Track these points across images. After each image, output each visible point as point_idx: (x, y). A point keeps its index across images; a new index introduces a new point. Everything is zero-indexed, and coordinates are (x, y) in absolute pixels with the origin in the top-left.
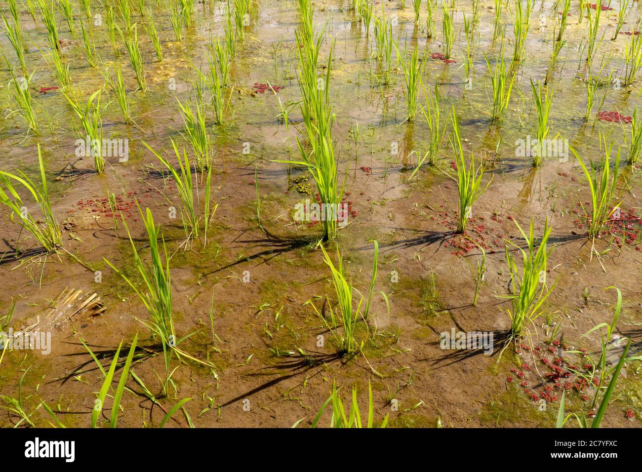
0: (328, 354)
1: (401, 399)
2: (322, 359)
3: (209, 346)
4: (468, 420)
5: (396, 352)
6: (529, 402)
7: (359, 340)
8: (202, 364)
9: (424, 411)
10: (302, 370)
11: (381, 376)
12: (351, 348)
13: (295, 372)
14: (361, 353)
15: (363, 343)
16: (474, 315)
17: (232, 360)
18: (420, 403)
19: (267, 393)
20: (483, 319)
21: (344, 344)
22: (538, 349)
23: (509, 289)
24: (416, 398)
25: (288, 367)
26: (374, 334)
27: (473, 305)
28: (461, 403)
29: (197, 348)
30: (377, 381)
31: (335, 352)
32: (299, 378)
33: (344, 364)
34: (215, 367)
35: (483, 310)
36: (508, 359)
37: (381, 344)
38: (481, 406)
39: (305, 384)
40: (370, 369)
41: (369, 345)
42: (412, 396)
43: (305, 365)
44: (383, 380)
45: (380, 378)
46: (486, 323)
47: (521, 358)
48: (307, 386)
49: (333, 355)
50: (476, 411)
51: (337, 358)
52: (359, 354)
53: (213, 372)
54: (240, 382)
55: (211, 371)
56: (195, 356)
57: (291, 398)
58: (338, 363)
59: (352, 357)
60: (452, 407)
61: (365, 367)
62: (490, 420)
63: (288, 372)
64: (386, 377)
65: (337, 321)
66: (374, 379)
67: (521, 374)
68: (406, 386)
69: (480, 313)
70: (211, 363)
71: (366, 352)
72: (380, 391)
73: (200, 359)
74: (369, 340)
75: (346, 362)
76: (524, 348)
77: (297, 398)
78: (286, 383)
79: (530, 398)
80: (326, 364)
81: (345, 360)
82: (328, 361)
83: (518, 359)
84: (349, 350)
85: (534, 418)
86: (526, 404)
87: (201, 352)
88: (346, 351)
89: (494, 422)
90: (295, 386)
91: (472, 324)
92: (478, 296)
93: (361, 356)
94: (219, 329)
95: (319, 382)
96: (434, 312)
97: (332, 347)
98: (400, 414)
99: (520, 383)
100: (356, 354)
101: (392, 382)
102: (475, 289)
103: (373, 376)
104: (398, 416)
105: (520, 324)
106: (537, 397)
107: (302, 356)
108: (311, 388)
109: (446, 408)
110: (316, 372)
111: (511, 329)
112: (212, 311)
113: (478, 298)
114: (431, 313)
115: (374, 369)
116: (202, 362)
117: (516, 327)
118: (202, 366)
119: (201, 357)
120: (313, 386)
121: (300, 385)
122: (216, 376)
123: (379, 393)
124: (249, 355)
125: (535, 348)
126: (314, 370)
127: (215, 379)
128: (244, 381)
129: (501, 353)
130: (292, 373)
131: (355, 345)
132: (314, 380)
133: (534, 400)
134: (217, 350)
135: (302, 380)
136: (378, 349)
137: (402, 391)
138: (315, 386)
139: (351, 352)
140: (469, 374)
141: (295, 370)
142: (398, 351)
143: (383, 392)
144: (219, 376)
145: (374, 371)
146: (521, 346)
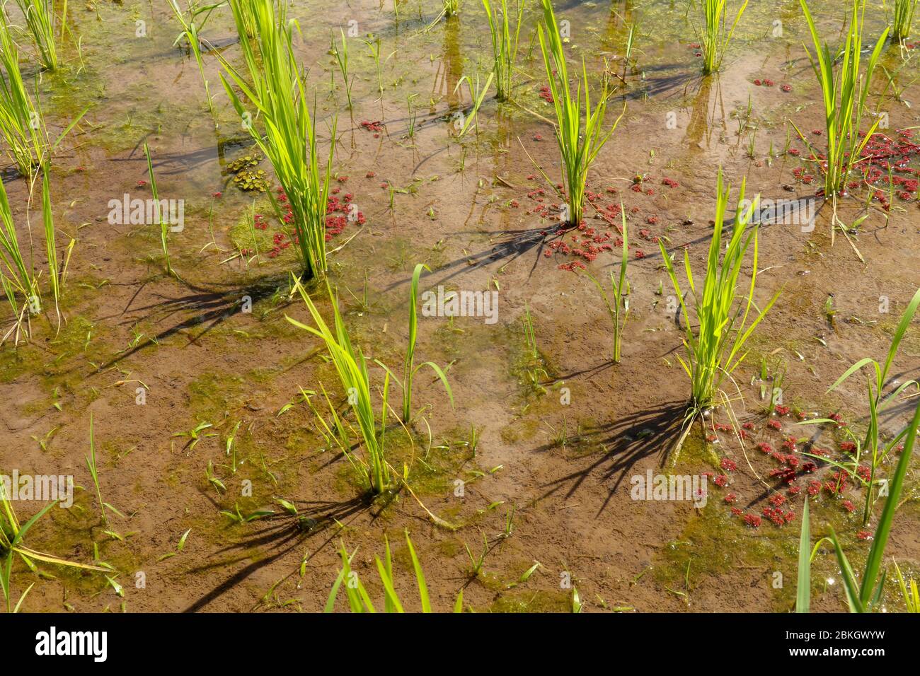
0: (342, 501)
1: (496, 566)
2: (330, 515)
3: (96, 530)
4: (631, 584)
5: (474, 475)
6: (742, 530)
7: (398, 463)
8: (84, 569)
9: (545, 581)
10: (293, 542)
11: (452, 527)
12: (385, 483)
13: (281, 549)
14: (406, 489)
15: (406, 468)
16: (618, 380)
17: (147, 550)
18: (534, 567)
19: (230, 601)
20: (635, 385)
21: (370, 477)
22: (749, 428)
23: (677, 321)
24: (525, 558)
25: (264, 541)
26: (428, 447)
27: (613, 362)
28: (613, 553)
29: (70, 540)
30: (445, 538)
31: (354, 496)
32: (289, 559)
33: (375, 516)
34: (114, 570)
35: (634, 369)
36: (693, 456)
37: (444, 465)
38: (652, 553)
39: (303, 569)
40: (429, 518)
41: (420, 472)
42: (518, 556)
43: (300, 531)
44: (456, 535)
45: (451, 531)
46: (642, 392)
47: (718, 451)
48: (306, 573)
49: (353, 502)
50: (643, 565)
51: (361, 507)
52: (403, 492)
53: (111, 581)
54: (170, 591)
55: (107, 580)
56: (68, 558)
57: (280, 603)
58: (364, 516)
59: (390, 500)
60: (598, 563)
61: (418, 515)
62: (673, 578)
63: (265, 550)
64: (461, 529)
65: (350, 435)
66: (437, 536)
67: (722, 480)
68: (503, 538)
69: (629, 375)
70: (105, 564)
71: (417, 485)
72: (453, 557)
73: (80, 561)
74: (419, 462)
75: (380, 511)
76: (722, 430)
77: (292, 601)
78: (264, 574)
79: (744, 523)
80: (340, 524)
81: (376, 509)
82: (345, 516)
83: (712, 452)
84: (383, 487)
85: (755, 560)
86: (738, 535)
87: (80, 545)
88: (376, 491)
89: (680, 580)
90: (283, 577)
91: (615, 399)
92: (619, 342)
93: (407, 494)
94: (111, 494)
95: (331, 560)
96: (539, 386)
97: (347, 487)
98: (498, 595)
99: (722, 498)
100: (397, 491)
101: (475, 535)
102: (614, 331)
103: (435, 530)
104: (495, 599)
105: (708, 384)
106: (757, 520)
107: (289, 513)
108: (317, 575)
109: (586, 569)
110: (322, 543)
111: (692, 397)
112: (92, 458)
113: (619, 347)
114: (534, 389)
115: (436, 516)
116: (85, 566)
117: (701, 392)
118: (86, 574)
119: (82, 555)
120: (319, 570)
121: (295, 573)
122: (118, 588)
123: (451, 561)
124: (182, 533)
125: (744, 427)
126: (319, 540)
127: (118, 594)
128: (179, 587)
129: (679, 446)
130: (275, 552)
131: (391, 475)
132: (321, 558)
133: (753, 526)
134: (114, 535)
135: (297, 562)
136: (437, 474)
137: (496, 550)
138: (325, 570)
139: (387, 491)
140: (622, 496)
141: (279, 545)
142: (478, 473)
143: (460, 558)
144: (125, 587)
145: (436, 519)
146: (716, 426)
